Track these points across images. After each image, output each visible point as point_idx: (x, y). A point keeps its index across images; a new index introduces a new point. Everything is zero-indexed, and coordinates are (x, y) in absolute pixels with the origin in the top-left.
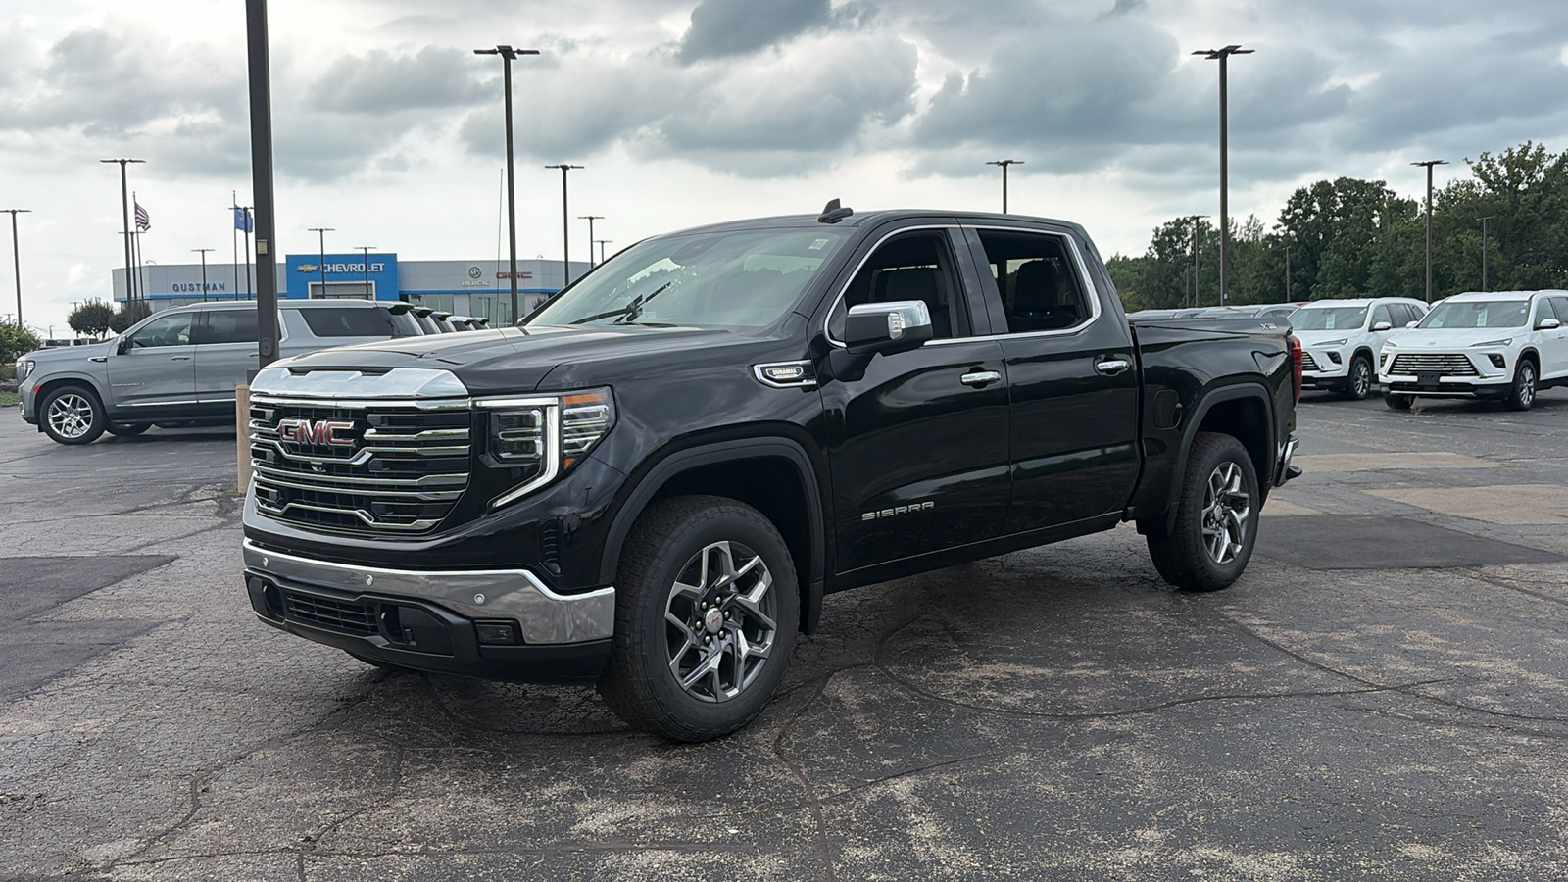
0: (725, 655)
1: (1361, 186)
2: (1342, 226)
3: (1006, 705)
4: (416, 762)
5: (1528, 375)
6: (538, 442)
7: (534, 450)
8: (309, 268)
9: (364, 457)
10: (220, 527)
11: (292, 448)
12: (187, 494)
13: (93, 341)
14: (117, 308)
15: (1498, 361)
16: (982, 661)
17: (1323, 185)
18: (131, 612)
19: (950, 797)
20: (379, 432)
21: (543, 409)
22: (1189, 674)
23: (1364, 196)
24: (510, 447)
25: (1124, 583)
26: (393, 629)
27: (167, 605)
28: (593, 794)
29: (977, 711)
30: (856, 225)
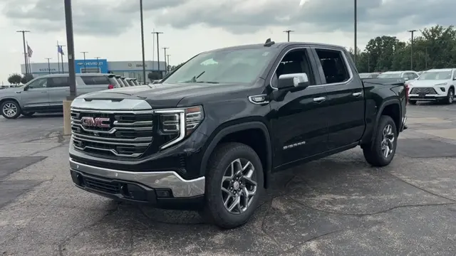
0: (241, 197)
1: (389, 38)
2: (384, 50)
3: (335, 211)
4: (138, 236)
5: (451, 94)
6: (177, 125)
7: (176, 129)
8: (81, 64)
9: (113, 130)
10: (60, 146)
11: (87, 127)
12: (48, 135)
13: (16, 86)
14: (22, 76)
15: (443, 89)
16: (321, 193)
17: (378, 38)
18: (33, 177)
19: (331, 250)
20: (119, 122)
21: (179, 114)
22: (392, 197)
23: (390, 41)
24: (166, 127)
25: (355, 164)
26: (125, 192)
27: (45, 175)
28: (203, 250)
29: (327, 213)
30: (278, 47)
